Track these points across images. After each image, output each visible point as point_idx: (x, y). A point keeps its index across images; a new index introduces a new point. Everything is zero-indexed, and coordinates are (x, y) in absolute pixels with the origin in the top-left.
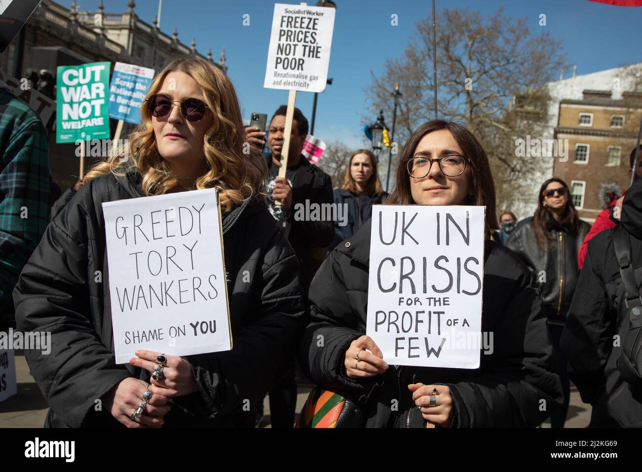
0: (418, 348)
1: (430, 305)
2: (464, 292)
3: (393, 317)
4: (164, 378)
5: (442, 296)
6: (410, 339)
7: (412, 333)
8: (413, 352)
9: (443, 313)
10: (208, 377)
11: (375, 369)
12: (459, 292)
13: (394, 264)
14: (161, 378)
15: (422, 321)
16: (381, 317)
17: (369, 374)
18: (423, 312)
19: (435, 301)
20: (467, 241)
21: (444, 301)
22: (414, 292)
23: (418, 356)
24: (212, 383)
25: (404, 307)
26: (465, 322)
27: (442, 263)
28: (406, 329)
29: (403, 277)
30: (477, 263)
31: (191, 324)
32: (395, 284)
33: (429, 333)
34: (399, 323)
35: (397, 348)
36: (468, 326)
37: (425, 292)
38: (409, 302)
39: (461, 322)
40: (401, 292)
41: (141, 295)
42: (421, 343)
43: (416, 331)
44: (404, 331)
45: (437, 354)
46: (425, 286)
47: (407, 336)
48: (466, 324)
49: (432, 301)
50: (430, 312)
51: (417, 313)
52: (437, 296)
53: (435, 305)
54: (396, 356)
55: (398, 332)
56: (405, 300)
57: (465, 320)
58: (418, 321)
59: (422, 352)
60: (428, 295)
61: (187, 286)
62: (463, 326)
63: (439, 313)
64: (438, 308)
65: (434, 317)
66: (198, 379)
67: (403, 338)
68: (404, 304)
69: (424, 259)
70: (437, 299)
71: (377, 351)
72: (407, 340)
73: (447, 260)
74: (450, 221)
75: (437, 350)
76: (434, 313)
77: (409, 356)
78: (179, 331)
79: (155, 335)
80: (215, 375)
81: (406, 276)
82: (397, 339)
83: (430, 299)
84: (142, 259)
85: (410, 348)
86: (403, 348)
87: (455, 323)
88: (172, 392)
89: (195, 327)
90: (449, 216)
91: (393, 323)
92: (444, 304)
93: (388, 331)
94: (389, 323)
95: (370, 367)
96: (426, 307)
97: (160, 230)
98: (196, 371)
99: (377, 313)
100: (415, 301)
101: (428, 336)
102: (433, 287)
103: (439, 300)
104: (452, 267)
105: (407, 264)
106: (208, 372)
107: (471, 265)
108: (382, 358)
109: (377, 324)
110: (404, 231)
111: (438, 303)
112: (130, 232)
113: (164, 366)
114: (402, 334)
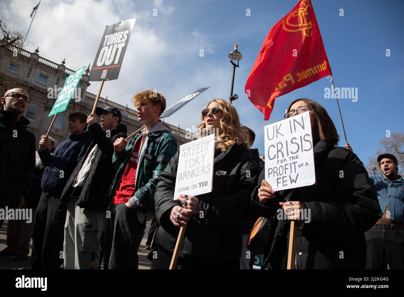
0: (287, 181)
1: (290, 160)
2: (305, 150)
3: (275, 169)
4: (187, 204)
5: (295, 155)
6: (283, 177)
7: (284, 175)
8: (285, 183)
9: (297, 162)
10: (205, 205)
11: (269, 195)
12: (302, 151)
13: (274, 147)
14: (186, 204)
15: (288, 169)
16: (270, 171)
17: (267, 197)
18: (288, 164)
19: (293, 158)
20: (303, 128)
21: (296, 157)
22: (283, 157)
23: (287, 185)
24: (206, 208)
25: (280, 164)
26: (307, 163)
27: (294, 141)
28: (281, 174)
29: (278, 151)
30: (309, 136)
31: (199, 183)
32: (275, 155)
33: (291, 173)
34: (278, 172)
35: (278, 183)
36: (308, 165)
37: (288, 155)
38: (282, 161)
39: (305, 164)
40: (278, 158)
41: (185, 175)
42: (288, 179)
43: (285, 173)
44: (280, 175)
45: (295, 182)
46: (288, 153)
47: (281, 176)
48: (307, 165)
49: (291, 158)
50: (291, 164)
51: (285, 165)
52: (293, 155)
53: (293, 160)
54: (278, 186)
55: (278, 176)
56: (280, 161)
57: (306, 163)
58: (286, 169)
59: (289, 182)
60: (289, 156)
61: (200, 169)
62: (306, 166)
63: (294, 163)
64: (294, 161)
65: (293, 165)
66: (200, 206)
67: (280, 178)
68: (279, 163)
69: (286, 141)
70: (293, 157)
71: (269, 186)
72: (282, 178)
73: (296, 139)
74: (295, 122)
75: (295, 180)
76: (293, 163)
77: (283, 186)
78: (195, 186)
79: (187, 188)
80: (208, 205)
81: (280, 151)
82: (278, 179)
83: (290, 158)
84: (188, 162)
85: (283, 182)
86: (280, 183)
87: (302, 165)
88: (190, 210)
89: (200, 184)
90: (294, 120)
91: (275, 172)
92: (297, 158)
93: (274, 176)
94: (274, 173)
95: (266, 193)
96: (289, 162)
97: (195, 151)
98: (200, 203)
99: (269, 170)
100: (284, 160)
101: (291, 175)
102: (291, 152)
103: (294, 157)
104: (298, 141)
105: (280, 145)
106: (205, 203)
107: (307, 138)
108: (271, 189)
109: (269, 174)
110: (277, 132)
111: (294, 159)
112: (186, 154)
113: (187, 199)
114: (279, 176)
